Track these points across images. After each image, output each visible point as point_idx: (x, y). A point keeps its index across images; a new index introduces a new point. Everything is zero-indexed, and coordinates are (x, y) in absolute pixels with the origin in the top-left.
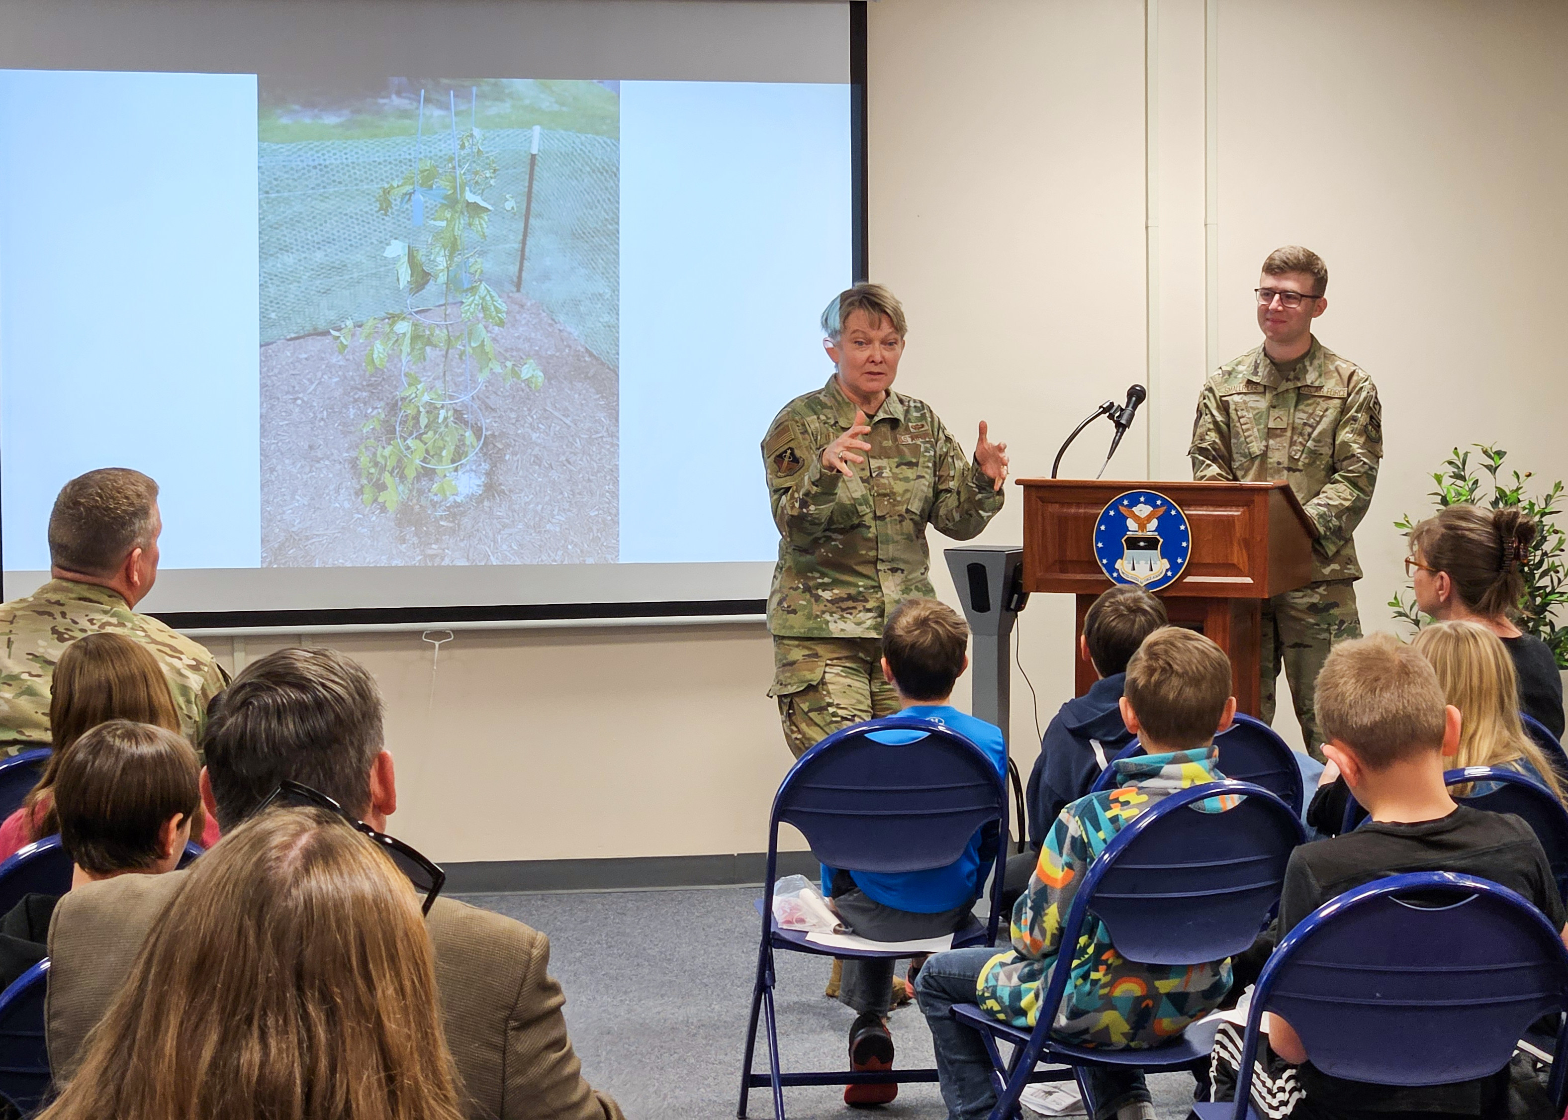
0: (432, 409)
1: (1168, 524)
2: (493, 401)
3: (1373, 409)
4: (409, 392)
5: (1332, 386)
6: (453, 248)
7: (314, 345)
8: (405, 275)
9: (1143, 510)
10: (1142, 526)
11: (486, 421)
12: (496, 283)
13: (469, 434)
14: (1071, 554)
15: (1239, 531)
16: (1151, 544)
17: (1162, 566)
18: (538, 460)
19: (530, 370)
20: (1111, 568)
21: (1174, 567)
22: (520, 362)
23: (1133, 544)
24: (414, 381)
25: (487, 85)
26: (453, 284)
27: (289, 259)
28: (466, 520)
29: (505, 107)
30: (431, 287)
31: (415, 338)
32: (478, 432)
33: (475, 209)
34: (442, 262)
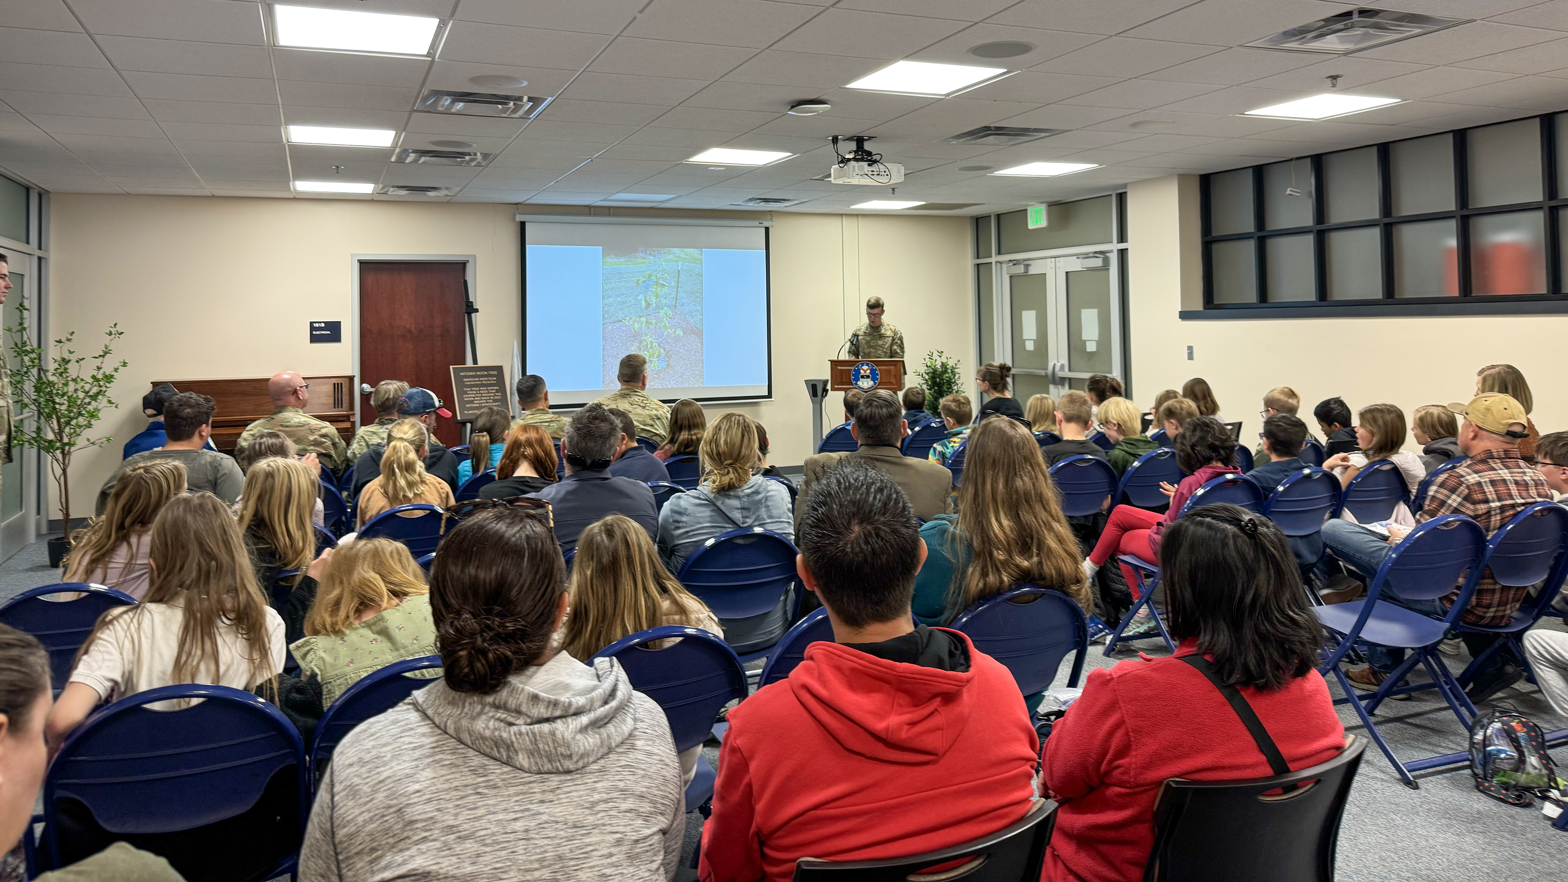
0: (651, 343)
1: (873, 371)
2: (669, 340)
3: (901, 339)
4: (645, 338)
5: (889, 333)
6: (657, 296)
7: (618, 324)
8: (644, 304)
9: (865, 367)
10: (865, 371)
11: (667, 346)
12: (669, 307)
13: (662, 350)
14: (844, 380)
15: (893, 373)
16: (868, 377)
17: (871, 383)
18: (681, 357)
19: (680, 332)
20: (856, 384)
21: (875, 383)
22: (676, 329)
23: (863, 377)
24: (647, 335)
25: (666, 250)
26: (657, 307)
27: (611, 300)
28: (661, 375)
29: (671, 257)
30: (651, 308)
31: (647, 322)
32: (664, 350)
33: (663, 285)
34: (654, 301)
